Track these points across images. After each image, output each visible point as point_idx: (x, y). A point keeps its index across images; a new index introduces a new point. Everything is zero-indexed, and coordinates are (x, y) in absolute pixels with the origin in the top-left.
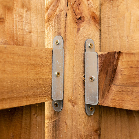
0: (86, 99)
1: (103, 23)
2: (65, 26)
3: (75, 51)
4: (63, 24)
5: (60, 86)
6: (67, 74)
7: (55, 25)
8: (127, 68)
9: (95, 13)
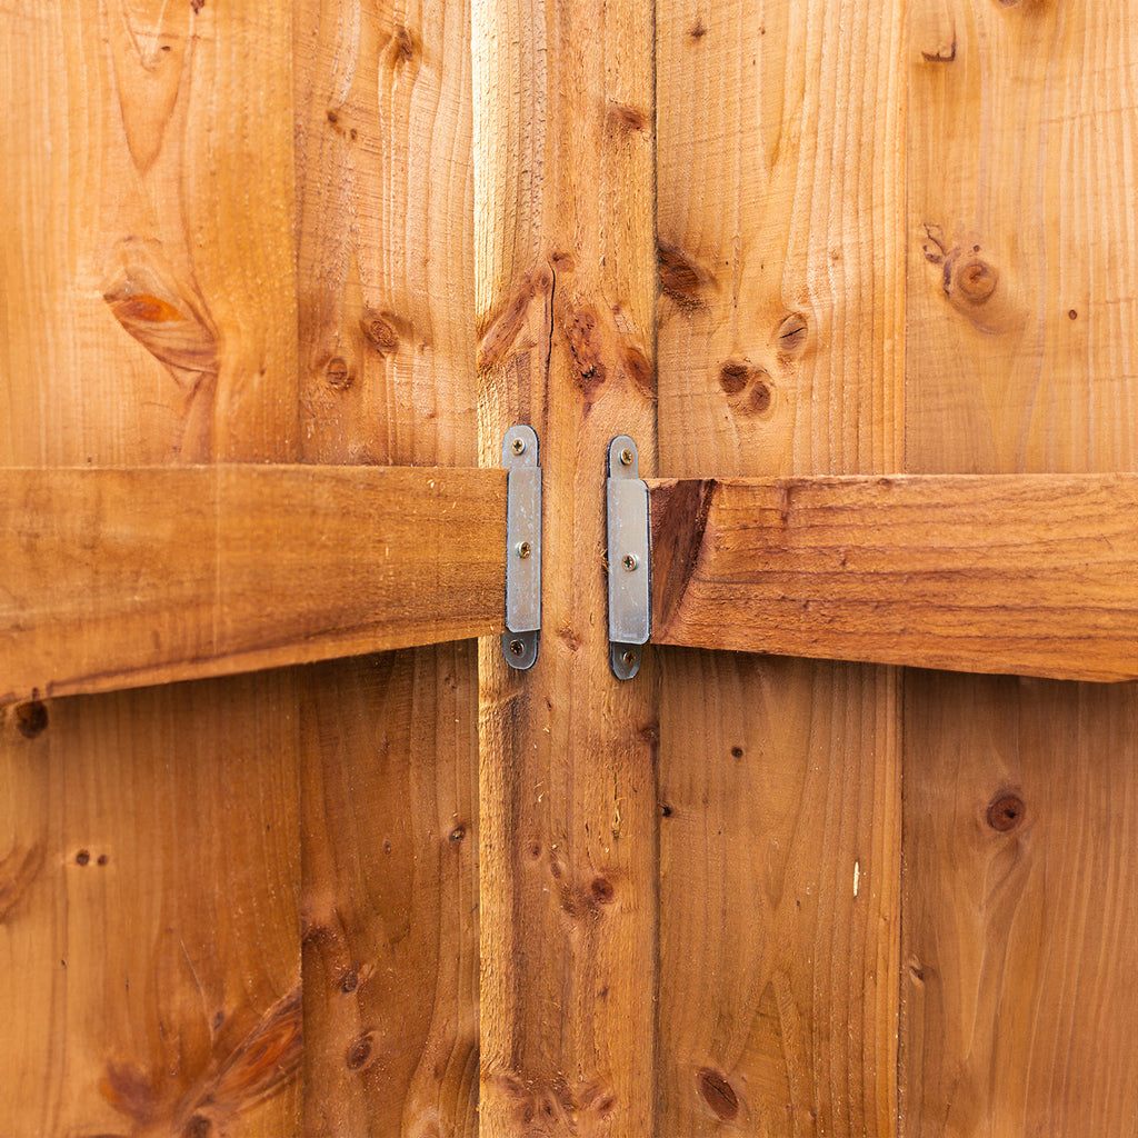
0: (612, 627)
1: (663, 382)
2: (546, 396)
3: (577, 477)
4: (537, 388)
5: (530, 587)
6: (551, 549)
7: (509, 389)
8: (733, 530)
9: (637, 351)
